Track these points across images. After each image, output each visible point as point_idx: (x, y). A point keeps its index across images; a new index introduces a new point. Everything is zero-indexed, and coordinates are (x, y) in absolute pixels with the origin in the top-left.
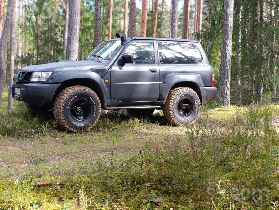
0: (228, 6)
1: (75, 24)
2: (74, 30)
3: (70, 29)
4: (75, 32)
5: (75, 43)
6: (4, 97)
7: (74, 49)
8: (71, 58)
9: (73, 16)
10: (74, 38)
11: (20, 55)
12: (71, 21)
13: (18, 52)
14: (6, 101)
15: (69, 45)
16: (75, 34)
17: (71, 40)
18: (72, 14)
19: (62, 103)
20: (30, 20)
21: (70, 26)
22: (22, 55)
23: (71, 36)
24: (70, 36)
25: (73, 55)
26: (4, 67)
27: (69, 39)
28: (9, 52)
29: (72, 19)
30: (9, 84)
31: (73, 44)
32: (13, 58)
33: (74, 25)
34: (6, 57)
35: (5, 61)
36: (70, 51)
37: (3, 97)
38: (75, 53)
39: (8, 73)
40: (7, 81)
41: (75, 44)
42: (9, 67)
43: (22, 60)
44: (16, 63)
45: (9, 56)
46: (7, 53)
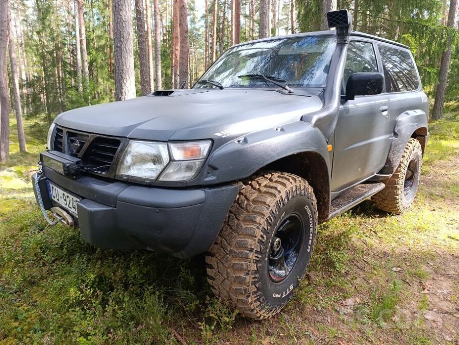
0: (331, 7)
1: (126, 24)
2: (125, 34)
3: (119, 32)
4: (127, 37)
5: (129, 56)
6: (12, 124)
7: (128, 67)
8: (125, 82)
9: (121, 10)
10: (127, 48)
11: (24, 78)
12: (118, 18)
13: (21, 75)
14: (15, 129)
15: (118, 60)
16: (127, 40)
17: (122, 51)
18: (119, 5)
19: (251, 250)
20: (31, 38)
21: (117, 27)
22: (27, 78)
23: (121, 45)
24: (119, 45)
25: (127, 77)
26: (7, 93)
27: (118, 49)
28: (11, 75)
29: (120, 15)
30: (15, 108)
31: (125, 58)
32: (17, 81)
33: (124, 26)
34: (8, 80)
35: (7, 84)
36: (122, 70)
37: (10, 125)
38: (130, 73)
39: (13, 98)
40: (12, 106)
41: (129, 58)
42: (13, 91)
43: (27, 84)
44: (21, 87)
45: (12, 80)
46: (9, 76)
